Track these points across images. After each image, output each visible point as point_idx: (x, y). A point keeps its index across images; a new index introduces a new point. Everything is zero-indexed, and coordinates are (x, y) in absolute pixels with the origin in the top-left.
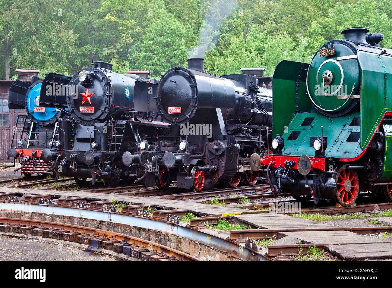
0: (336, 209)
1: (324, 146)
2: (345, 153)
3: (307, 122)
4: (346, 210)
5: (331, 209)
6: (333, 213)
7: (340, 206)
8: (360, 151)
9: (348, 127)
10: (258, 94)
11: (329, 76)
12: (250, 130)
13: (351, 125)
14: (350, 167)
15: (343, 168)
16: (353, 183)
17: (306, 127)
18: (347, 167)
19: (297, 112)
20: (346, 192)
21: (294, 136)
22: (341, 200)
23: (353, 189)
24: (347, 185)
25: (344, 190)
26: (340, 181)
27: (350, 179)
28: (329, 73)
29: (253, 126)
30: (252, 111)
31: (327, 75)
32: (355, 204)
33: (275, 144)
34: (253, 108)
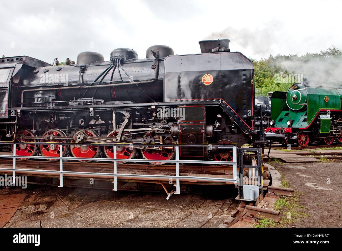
0: (298, 148)
1: (291, 124)
2: (302, 126)
3: (287, 115)
4: (303, 148)
5: (296, 148)
6: (296, 149)
7: (300, 146)
8: (308, 125)
9: (304, 116)
10: (269, 104)
11: (295, 97)
12: (265, 118)
13: (305, 115)
14: (304, 131)
15: (301, 132)
16: (306, 138)
17: (286, 116)
18: (303, 131)
19: (283, 111)
20: (303, 141)
21: (281, 120)
22: (301, 144)
23: (306, 140)
24: (303, 138)
25: (302, 140)
26: (300, 137)
27: (305, 136)
28: (295, 95)
29: (266, 117)
30: (266, 111)
31: (294, 96)
32: (307, 146)
33: (271, 123)
34: (267, 110)
